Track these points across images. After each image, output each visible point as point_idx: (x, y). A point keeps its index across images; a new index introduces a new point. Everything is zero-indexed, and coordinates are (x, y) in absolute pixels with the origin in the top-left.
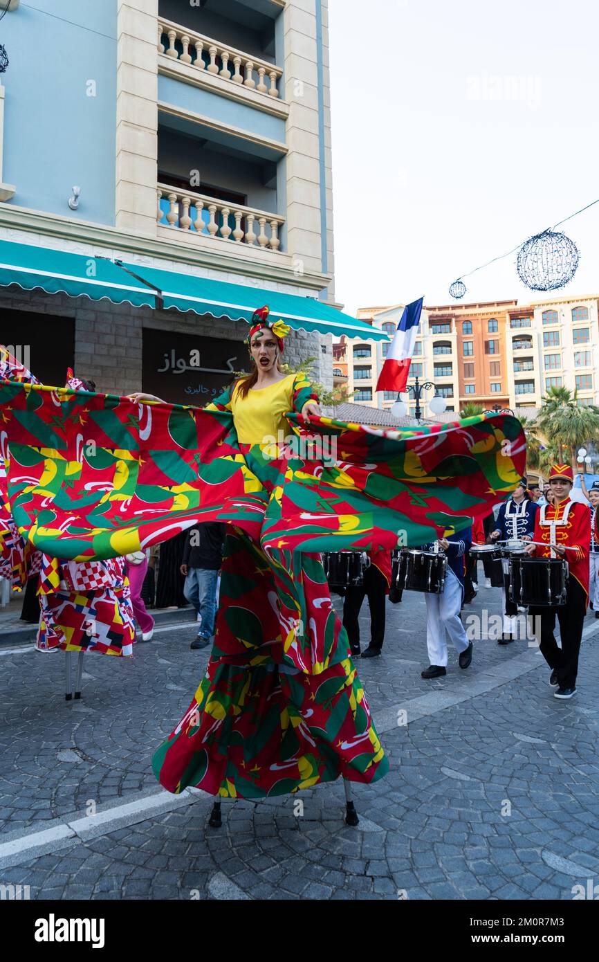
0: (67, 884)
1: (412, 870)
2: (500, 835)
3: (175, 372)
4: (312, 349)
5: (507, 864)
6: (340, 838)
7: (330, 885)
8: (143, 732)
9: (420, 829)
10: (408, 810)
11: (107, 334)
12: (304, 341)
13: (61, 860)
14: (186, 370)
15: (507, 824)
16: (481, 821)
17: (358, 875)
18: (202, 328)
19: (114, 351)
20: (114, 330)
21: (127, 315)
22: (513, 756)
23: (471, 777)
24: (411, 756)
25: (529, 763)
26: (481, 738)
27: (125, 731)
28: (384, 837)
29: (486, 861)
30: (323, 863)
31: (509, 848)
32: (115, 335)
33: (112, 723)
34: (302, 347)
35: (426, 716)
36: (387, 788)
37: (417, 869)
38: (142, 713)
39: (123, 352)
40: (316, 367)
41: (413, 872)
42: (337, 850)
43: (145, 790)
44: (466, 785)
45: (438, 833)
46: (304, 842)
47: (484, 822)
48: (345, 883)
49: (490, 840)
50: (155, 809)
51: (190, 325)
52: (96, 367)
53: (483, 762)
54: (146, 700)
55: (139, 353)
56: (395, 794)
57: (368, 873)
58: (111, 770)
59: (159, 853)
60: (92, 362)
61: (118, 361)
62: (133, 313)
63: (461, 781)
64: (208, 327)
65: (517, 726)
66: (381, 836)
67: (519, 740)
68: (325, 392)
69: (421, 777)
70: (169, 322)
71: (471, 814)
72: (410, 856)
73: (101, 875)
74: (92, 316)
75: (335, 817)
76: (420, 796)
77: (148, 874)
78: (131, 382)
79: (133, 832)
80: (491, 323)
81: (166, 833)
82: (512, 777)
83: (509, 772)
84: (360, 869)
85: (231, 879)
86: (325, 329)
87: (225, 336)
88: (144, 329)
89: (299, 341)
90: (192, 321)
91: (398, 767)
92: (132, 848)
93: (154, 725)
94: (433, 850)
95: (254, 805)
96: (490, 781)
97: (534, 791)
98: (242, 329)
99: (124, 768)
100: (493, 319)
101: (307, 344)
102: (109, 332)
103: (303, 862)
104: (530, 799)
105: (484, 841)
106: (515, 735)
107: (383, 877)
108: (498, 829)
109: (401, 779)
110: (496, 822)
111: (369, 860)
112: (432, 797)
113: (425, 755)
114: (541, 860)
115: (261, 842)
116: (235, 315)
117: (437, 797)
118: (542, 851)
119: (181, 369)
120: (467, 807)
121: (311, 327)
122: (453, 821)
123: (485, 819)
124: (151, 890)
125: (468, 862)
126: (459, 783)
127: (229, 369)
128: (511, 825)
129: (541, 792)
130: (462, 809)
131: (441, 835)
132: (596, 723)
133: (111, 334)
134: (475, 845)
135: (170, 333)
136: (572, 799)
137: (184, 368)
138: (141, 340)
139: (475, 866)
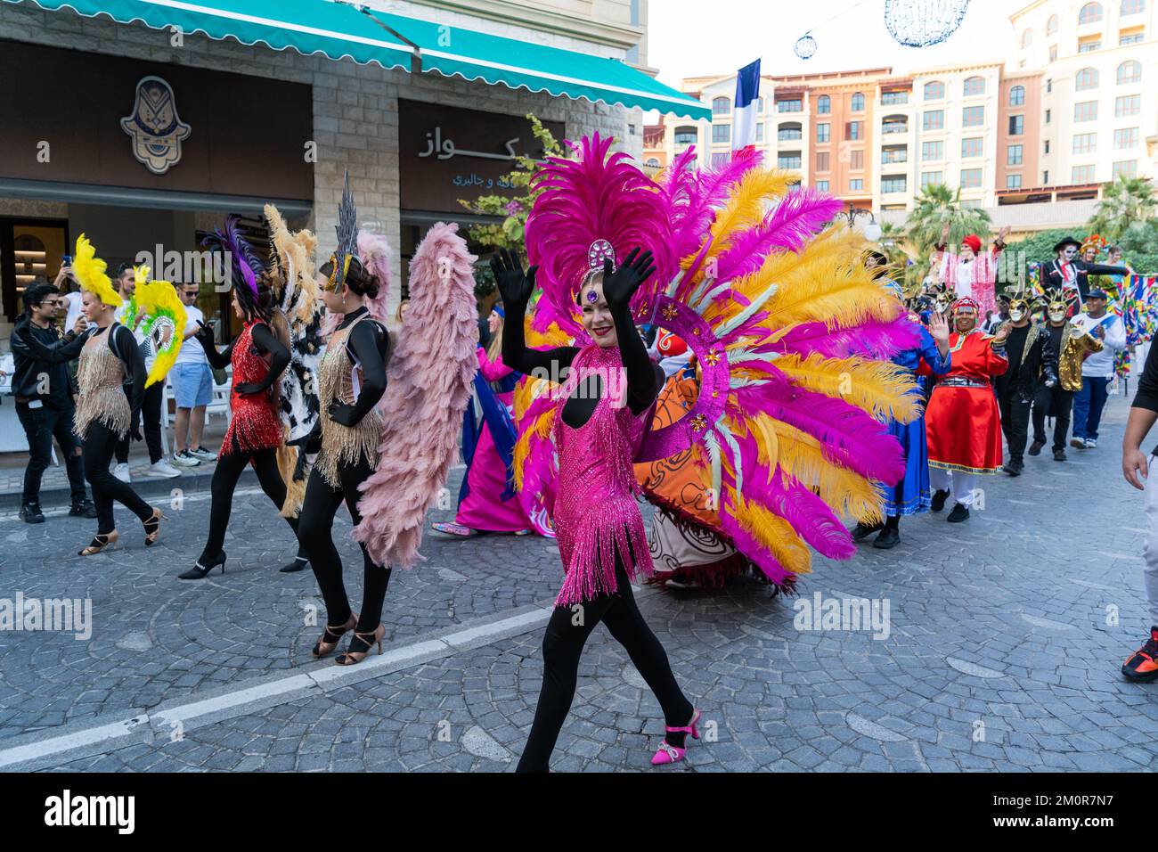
0: (306, 733)
2: (800, 696)
3: (440, 157)
4: (616, 128)
5: (805, 726)
6: (616, 695)
7: (600, 742)
9: (709, 688)
10: (697, 668)
11: (352, 106)
12: (605, 118)
13: (299, 709)
14: (455, 155)
15: (810, 685)
16: (780, 681)
17: (633, 733)
18: (474, 99)
19: (363, 129)
20: (362, 101)
21: (377, 81)
23: (775, 636)
24: (707, 612)
29: (780, 723)
30: (593, 720)
31: (809, 710)
32: (364, 107)
34: (604, 126)
36: (675, 645)
39: (374, 130)
42: (612, 707)
43: (397, 641)
44: (768, 644)
45: (730, 692)
47: (783, 683)
48: (616, 741)
49: (789, 701)
50: (407, 661)
51: (459, 95)
52: (342, 149)
55: (395, 132)
56: (684, 651)
57: (644, 732)
59: (409, 706)
60: (335, 142)
61: (368, 142)
62: (388, 77)
63: (763, 640)
64: (482, 98)
65: (837, 582)
69: (716, 634)
70: (432, 91)
71: (769, 674)
73: (343, 726)
74: (333, 83)
75: (612, 674)
76: (713, 654)
77: (396, 726)
78: (385, 169)
79: (381, 683)
80: (855, 99)
81: (418, 685)
82: (823, 636)
84: (635, 728)
85: (488, 733)
86: (630, 101)
87: (504, 110)
88: (401, 101)
89: (599, 118)
90: (459, 90)
92: (379, 700)
94: (722, 710)
95: (520, 659)
96: (796, 641)
97: (847, 653)
98: (526, 100)
100: (859, 93)
101: (609, 121)
102: (356, 104)
104: (842, 660)
105: (781, 702)
106: (833, 592)
108: (801, 690)
109: (693, 636)
110: (799, 683)
111: (647, 718)
112: (727, 656)
113: (723, 610)
114: (844, 723)
115: (525, 697)
116: (514, 81)
117: (732, 656)
118: (847, 713)
119: (448, 154)
120: (766, 666)
121: (612, 98)
122: (747, 681)
123: (785, 679)
124: (398, 741)
125: (760, 723)
126: (760, 642)
127: (509, 154)
128: (815, 687)
129: (854, 653)
130: (760, 669)
131: (733, 695)
132: (932, 582)
133: (358, 106)
134: (770, 706)
135: (434, 105)
136: (891, 661)
137: (453, 151)
138: (397, 115)
139: (767, 727)
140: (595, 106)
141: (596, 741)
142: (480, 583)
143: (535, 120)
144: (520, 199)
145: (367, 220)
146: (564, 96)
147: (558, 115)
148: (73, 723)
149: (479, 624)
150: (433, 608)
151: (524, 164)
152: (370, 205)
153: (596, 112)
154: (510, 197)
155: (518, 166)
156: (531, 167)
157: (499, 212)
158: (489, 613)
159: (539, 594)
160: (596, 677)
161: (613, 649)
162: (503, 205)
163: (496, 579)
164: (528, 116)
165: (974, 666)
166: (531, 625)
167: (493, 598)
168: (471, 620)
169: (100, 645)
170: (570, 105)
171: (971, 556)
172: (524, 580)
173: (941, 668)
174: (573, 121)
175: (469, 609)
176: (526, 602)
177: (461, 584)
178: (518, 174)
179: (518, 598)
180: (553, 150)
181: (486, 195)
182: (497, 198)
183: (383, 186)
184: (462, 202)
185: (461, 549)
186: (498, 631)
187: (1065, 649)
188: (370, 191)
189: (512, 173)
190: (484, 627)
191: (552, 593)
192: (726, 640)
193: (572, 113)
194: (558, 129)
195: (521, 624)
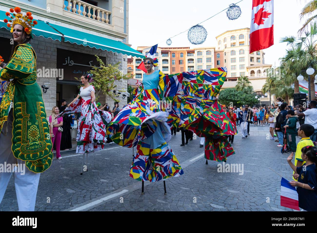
3: (69, 65)
4: (120, 59)
8: (53, 194)
12: (117, 57)
14: (74, 65)
18: (80, 50)
19: (46, 56)
20: (46, 48)
21: (50, 43)
22: (180, 194)
23: (166, 202)
24: (147, 196)
25: (184, 196)
26: (170, 189)
27: (46, 194)
32: (46, 50)
33: (41, 192)
34: (117, 59)
38: (53, 187)
39: (49, 57)
40: (121, 66)
51: (75, 48)
53: (170, 196)
54: (55, 183)
55: (56, 58)
56: (141, 209)
58: (39, 209)
61: (47, 60)
62: (53, 42)
63: (163, 203)
64: (82, 49)
65: (181, 184)
67: (182, 189)
68: (124, 75)
69: (150, 203)
70: (67, 47)
78: (52, 68)
80: (173, 54)
82: (178, 201)
83: (178, 199)
86: (124, 53)
87: (89, 53)
88: (58, 49)
89: (115, 57)
91: (143, 200)
93: (57, 191)
96: (172, 203)
97: (185, 205)
98: (95, 51)
99: (45, 207)
100: (174, 53)
101: (118, 58)
102: (44, 49)
104: (184, 207)
109: (143, 204)
112: (153, 209)
113: (151, 195)
116: (91, 45)
119: (72, 64)
121: (119, 52)
126: (162, 204)
127: (90, 65)
129: (187, 205)
132: (205, 182)
135: (68, 50)
136: (196, 206)
137: (73, 64)
138: (56, 53)
140: (114, 53)
142: (79, 193)
143: (97, 57)
145: (46, 82)
146: (106, 50)
147: (104, 55)
149: (79, 207)
150: (65, 202)
151: (94, 68)
153: (114, 55)
155: (92, 68)
156: (96, 69)
158: (82, 202)
159: (98, 195)
163: (85, 191)
164: (95, 56)
165: (217, 205)
166: (96, 205)
167: (84, 197)
168: (77, 205)
170: (107, 53)
171: (214, 174)
172: (93, 191)
173: (209, 207)
174: (108, 57)
175: (76, 202)
176: (94, 198)
177: (74, 194)
178: (93, 71)
179: (91, 197)
180: (102, 65)
184: (75, 78)
185: (74, 182)
186: (85, 208)
187: (238, 198)
189: (91, 71)
190: (81, 207)
191: (102, 194)
192: (153, 205)
193: (108, 55)
194: (104, 59)
195: (93, 205)
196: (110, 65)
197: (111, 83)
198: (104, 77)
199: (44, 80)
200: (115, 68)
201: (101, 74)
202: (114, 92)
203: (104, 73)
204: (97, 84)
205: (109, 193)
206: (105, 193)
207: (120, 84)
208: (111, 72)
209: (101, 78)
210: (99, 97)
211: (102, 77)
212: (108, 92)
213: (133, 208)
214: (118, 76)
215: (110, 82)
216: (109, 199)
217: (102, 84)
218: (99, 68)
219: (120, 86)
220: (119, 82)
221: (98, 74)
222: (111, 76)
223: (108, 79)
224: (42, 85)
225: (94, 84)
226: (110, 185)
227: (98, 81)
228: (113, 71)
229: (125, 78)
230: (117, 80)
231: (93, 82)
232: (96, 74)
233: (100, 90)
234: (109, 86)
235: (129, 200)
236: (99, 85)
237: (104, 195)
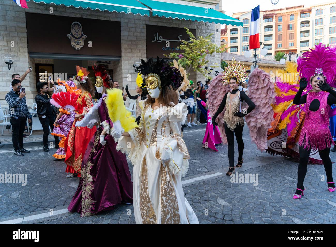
1: (241, 219)
2: (276, 210)
3: (158, 42)
4: (212, 30)
5: (278, 220)
6: (215, 207)
9: (245, 206)
10: (241, 200)
11: (132, 27)
14: (163, 41)
15: (279, 207)
16: (269, 205)
17: (221, 219)
18: (168, 23)
19: (135, 34)
20: (135, 26)
21: (139, 20)
22: (284, 184)
23: (266, 190)
25: (290, 187)
26: (272, 177)
28: (231, 208)
29: (269, 219)
31: (279, 215)
32: (136, 28)
34: (208, 30)
35: (251, 169)
36: (234, 192)
37: (243, 219)
39: (139, 34)
40: (214, 38)
41: (241, 220)
42: (214, 210)
44: (264, 193)
45: (252, 208)
46: (202, 207)
47: (270, 206)
48: (215, 221)
49: (272, 212)
51: (164, 22)
52: (129, 41)
53: (272, 186)
55: (145, 35)
56: (237, 194)
57: (224, 219)
60: (127, 39)
61: (137, 38)
62: (142, 18)
63: (263, 192)
64: (171, 23)
65: (287, 174)
66: (230, 207)
67: (288, 179)
68: (217, 47)
69: (247, 189)
70: (155, 22)
71: (265, 203)
72: (240, 214)
74: (127, 21)
75: (213, 200)
76: (246, 195)
78: (142, 46)
82: (283, 191)
84: (221, 217)
86: (217, 21)
87: (177, 26)
88: (146, 25)
89: (207, 27)
90: (165, 21)
91: (238, 185)
94: (249, 213)
96: (274, 192)
98: (184, 23)
101: (210, 28)
102: (133, 27)
103: (201, 213)
104: (289, 199)
105: (269, 212)
106: (286, 177)
107: (229, 220)
109: (239, 189)
110: (275, 206)
111: (225, 215)
112: (250, 196)
114: (291, 220)
116: (180, 17)
117: (252, 196)
118: (292, 217)
119: (161, 40)
120: (264, 200)
121: (211, 21)
122: (258, 205)
125: (262, 219)
126: (262, 192)
127: (179, 40)
130: (262, 201)
131: (253, 209)
132: (320, 175)
133: (134, 27)
134: (265, 213)
135: (156, 26)
136: (307, 201)
138: (145, 29)
139: (265, 220)
140: (206, 23)
141: (209, 221)
143: (187, 29)
144: (183, 54)
145: (137, 61)
146: (196, 21)
147: (194, 27)
148: (57, 207)
151: (184, 43)
152: (138, 57)
153: (206, 26)
154: (180, 53)
155: (182, 43)
156: (186, 44)
157: (176, 58)
159: (190, 174)
160: (208, 201)
161: (214, 192)
162: (177, 55)
164: (185, 28)
166: (188, 184)
169: (64, 185)
170: (198, 24)
173: (325, 204)
174: (199, 29)
176: (186, 177)
178: (182, 46)
180: (193, 38)
181: (172, 53)
182: (176, 53)
183: (142, 51)
184: (165, 55)
188: (138, 53)
189: (180, 46)
191: (194, 174)
192: (250, 191)
193: (198, 26)
194: (194, 31)
195: (185, 184)
196: (201, 37)
197: (203, 58)
198: (195, 52)
199: (135, 60)
200: (207, 40)
201: (191, 48)
202: (206, 68)
203: (195, 47)
204: (187, 60)
205: (201, 173)
206: (198, 174)
207: (212, 59)
208: (202, 46)
209: (191, 53)
210: (189, 75)
211: (193, 52)
212: (199, 68)
213: (227, 192)
214: (210, 50)
215: (201, 57)
216: (201, 180)
217: (193, 60)
218: (189, 43)
219: (213, 61)
220: (211, 57)
221: (188, 49)
222: (202, 50)
223: (199, 53)
224: (133, 64)
225: (184, 60)
226: (202, 166)
227: (188, 56)
228: (204, 44)
229: (218, 52)
230: (209, 55)
231: (183, 59)
232: (186, 49)
233: (191, 66)
234: (201, 61)
235: (222, 183)
236: (190, 61)
237: (197, 175)
